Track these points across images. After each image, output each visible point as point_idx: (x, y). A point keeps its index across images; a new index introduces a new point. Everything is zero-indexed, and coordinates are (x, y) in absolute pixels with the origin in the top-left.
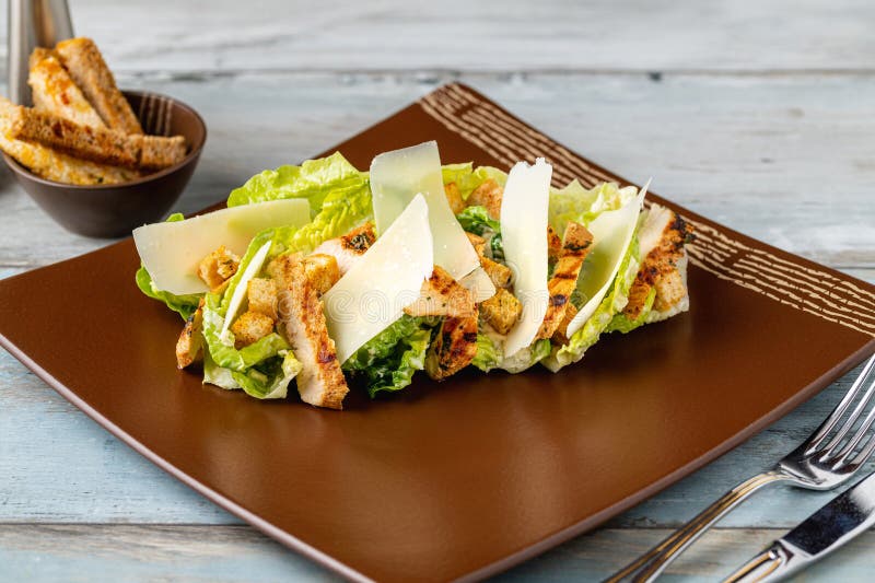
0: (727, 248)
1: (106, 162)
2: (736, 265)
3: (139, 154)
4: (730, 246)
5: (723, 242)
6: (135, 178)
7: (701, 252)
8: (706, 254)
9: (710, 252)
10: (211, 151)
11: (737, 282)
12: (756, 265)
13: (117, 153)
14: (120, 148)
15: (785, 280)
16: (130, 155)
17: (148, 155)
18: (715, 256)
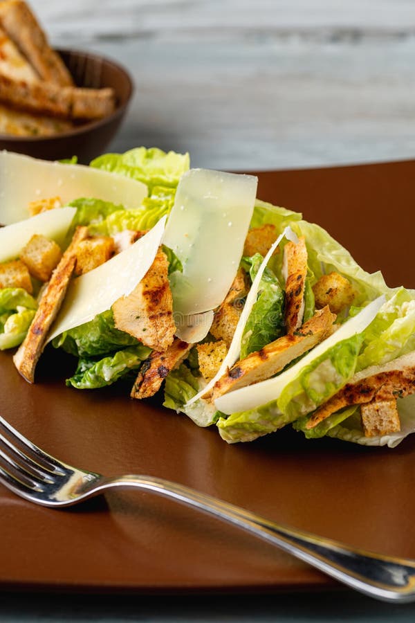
1: (41, 114)
3: (71, 107)
6: (68, 130)
10: (138, 104)
13: (50, 105)
14: (54, 100)
16: (62, 107)
17: (80, 108)
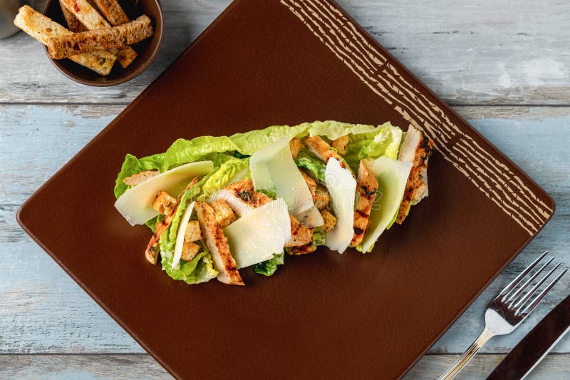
0: (449, 130)
2: (454, 148)
3: (125, 41)
4: (451, 128)
5: (447, 124)
7: (435, 132)
8: (437, 134)
9: (440, 133)
11: (455, 164)
12: (466, 149)
15: (482, 167)
18: (442, 136)
